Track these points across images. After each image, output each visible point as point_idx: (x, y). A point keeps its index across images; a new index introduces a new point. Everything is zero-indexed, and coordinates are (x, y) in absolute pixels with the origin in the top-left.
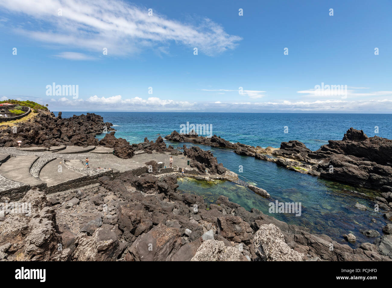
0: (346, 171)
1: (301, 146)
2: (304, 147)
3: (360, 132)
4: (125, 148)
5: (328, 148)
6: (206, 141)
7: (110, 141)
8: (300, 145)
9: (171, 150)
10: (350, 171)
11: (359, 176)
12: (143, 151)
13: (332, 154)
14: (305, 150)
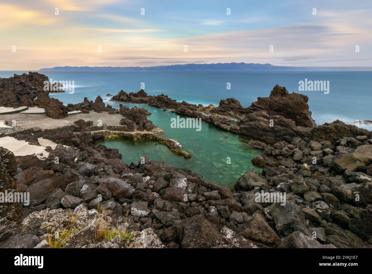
0: (257, 124)
1: (236, 104)
2: (238, 104)
3: (283, 89)
4: (55, 108)
5: (256, 104)
6: (152, 101)
7: (43, 101)
8: (235, 102)
9: (109, 109)
10: (260, 124)
11: (267, 128)
12: (80, 111)
13: (257, 110)
14: (238, 107)
